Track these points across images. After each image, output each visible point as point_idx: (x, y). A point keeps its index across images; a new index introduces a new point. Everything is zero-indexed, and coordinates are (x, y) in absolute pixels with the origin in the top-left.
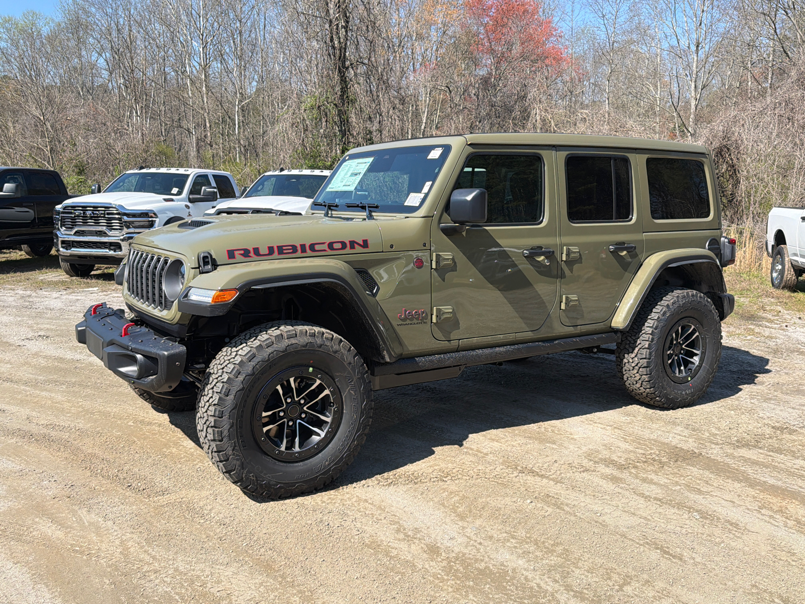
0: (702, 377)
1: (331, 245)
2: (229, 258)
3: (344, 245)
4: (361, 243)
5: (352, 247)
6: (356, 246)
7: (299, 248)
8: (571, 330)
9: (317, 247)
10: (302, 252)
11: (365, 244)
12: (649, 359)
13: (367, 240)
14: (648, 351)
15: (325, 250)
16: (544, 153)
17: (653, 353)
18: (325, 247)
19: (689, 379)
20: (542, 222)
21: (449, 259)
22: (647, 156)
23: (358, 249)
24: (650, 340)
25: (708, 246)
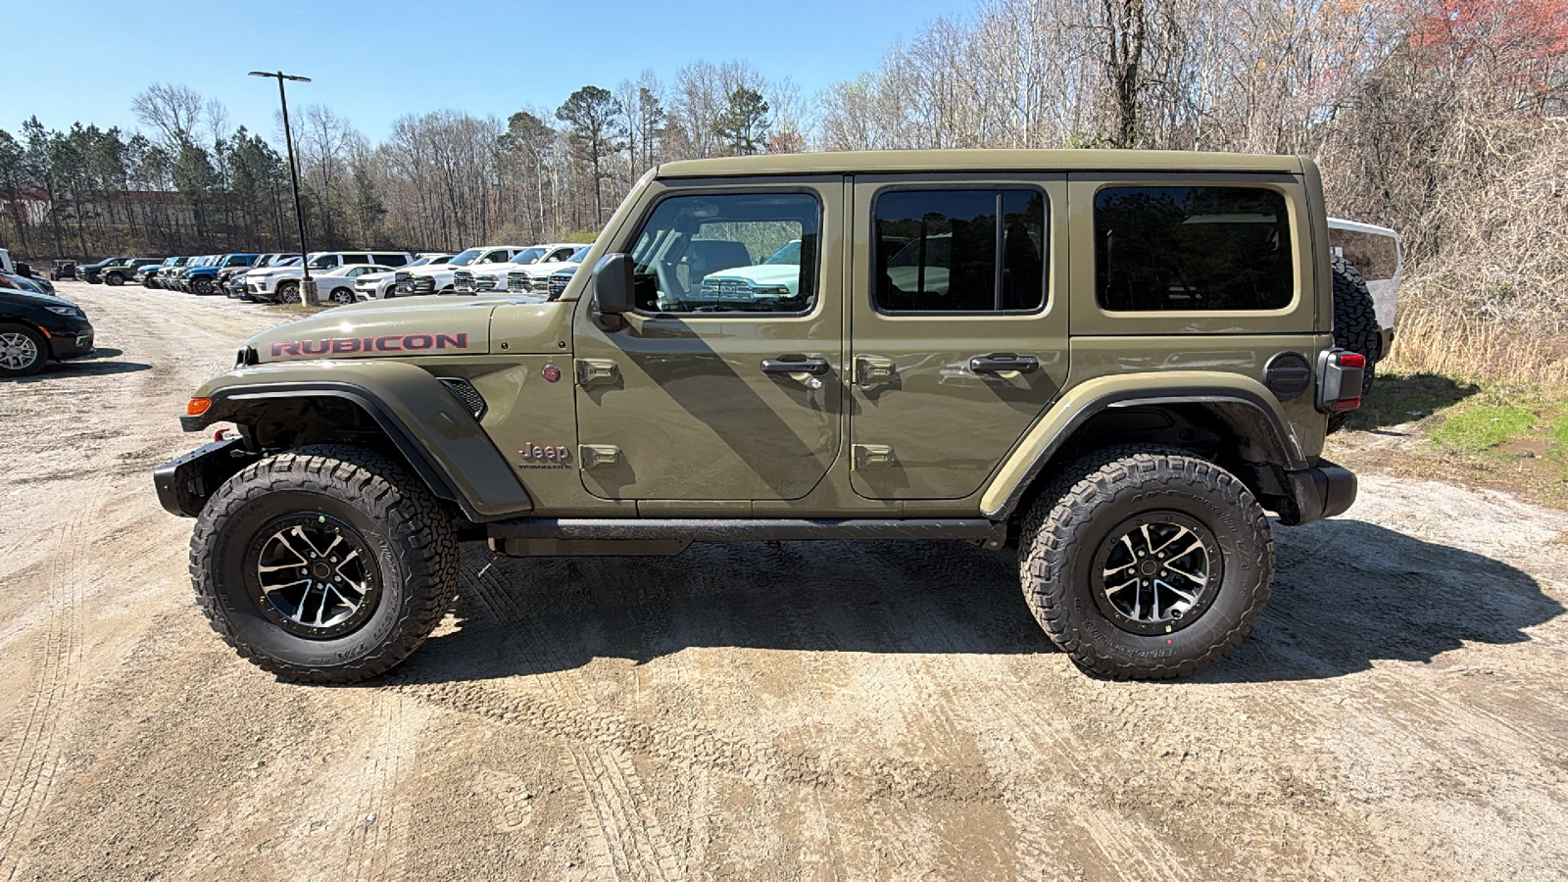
0: (1206, 631)
1: (408, 343)
2: (273, 355)
3: (428, 343)
4: (455, 339)
5: (441, 345)
6: (447, 344)
7: (362, 346)
8: (879, 506)
9: (388, 344)
10: (366, 350)
11: (461, 341)
12: (1048, 579)
13: (464, 335)
14: (1045, 563)
15: (399, 348)
16: (821, 187)
17: (1056, 570)
18: (399, 343)
19: (1169, 629)
20: (809, 313)
21: (604, 369)
22: (1095, 185)
23: (449, 347)
24: (1050, 543)
25: (1270, 367)
